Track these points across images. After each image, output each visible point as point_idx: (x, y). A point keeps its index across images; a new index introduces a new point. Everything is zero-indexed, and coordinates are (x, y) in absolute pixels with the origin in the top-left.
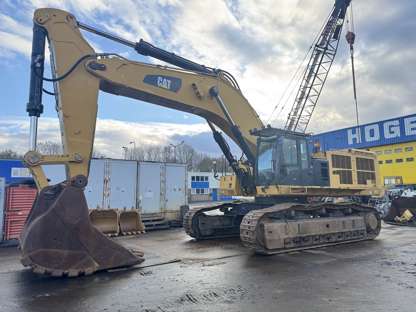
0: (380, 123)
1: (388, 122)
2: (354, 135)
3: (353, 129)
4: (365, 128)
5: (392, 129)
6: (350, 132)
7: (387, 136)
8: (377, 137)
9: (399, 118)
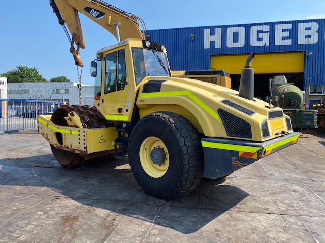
0: (247, 26)
1: (257, 26)
2: (212, 36)
3: (213, 30)
4: (228, 29)
5: (261, 35)
6: (207, 32)
7: (254, 43)
8: (241, 43)
9: (270, 23)
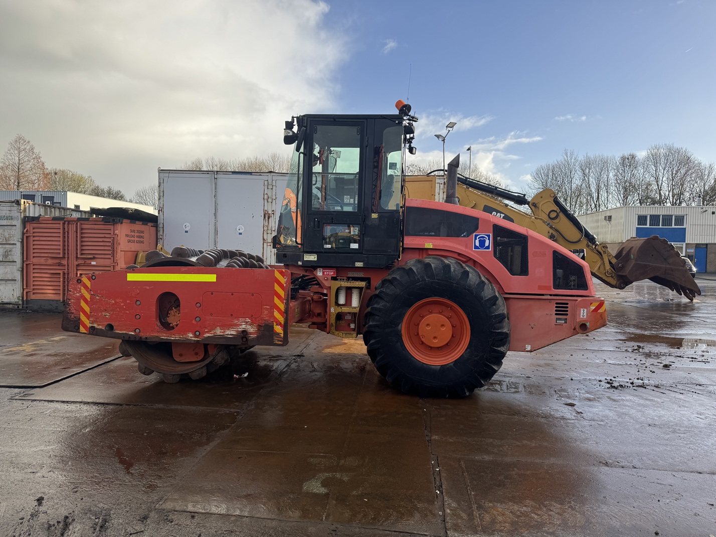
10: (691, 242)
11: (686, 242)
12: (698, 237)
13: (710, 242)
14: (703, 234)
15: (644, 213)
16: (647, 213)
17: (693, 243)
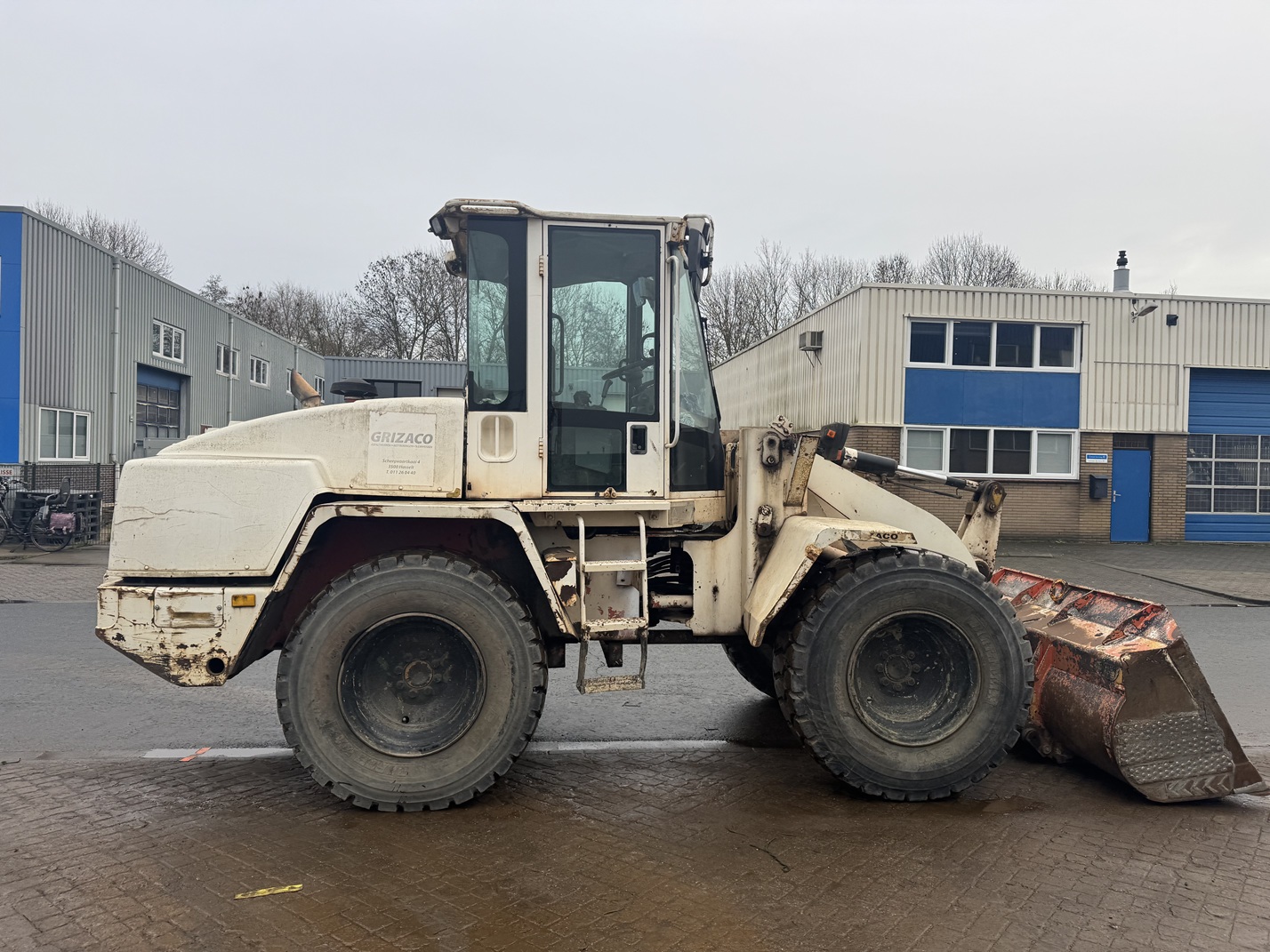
10: (1099, 429)
11: (1083, 427)
12: (1124, 407)
13: (1163, 429)
14: (1140, 399)
15: (935, 315)
16: (943, 315)
17: (1107, 429)
